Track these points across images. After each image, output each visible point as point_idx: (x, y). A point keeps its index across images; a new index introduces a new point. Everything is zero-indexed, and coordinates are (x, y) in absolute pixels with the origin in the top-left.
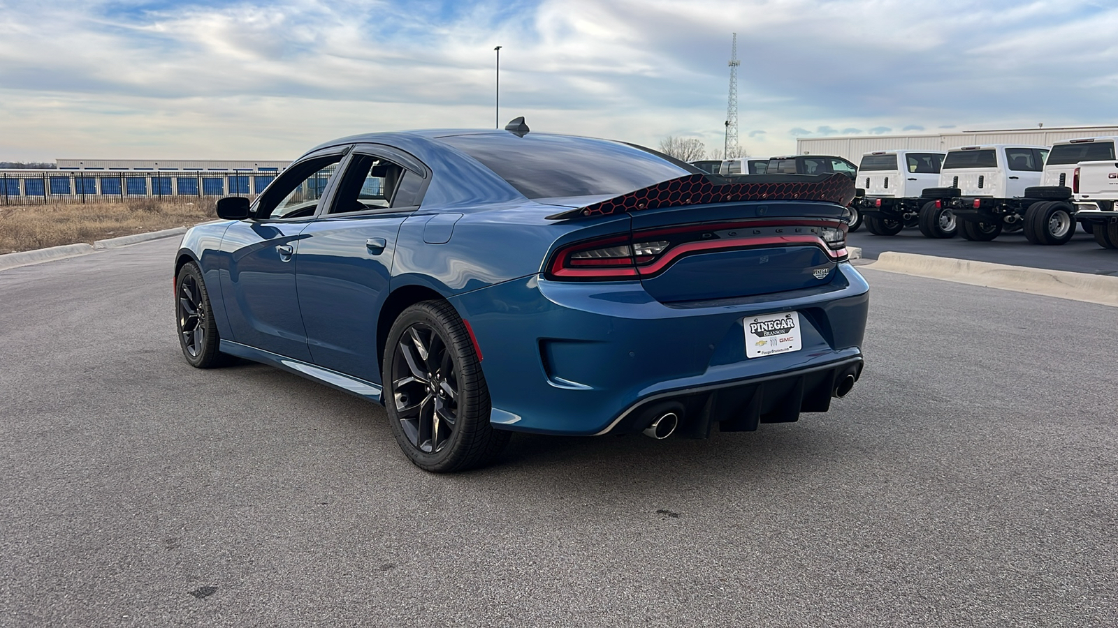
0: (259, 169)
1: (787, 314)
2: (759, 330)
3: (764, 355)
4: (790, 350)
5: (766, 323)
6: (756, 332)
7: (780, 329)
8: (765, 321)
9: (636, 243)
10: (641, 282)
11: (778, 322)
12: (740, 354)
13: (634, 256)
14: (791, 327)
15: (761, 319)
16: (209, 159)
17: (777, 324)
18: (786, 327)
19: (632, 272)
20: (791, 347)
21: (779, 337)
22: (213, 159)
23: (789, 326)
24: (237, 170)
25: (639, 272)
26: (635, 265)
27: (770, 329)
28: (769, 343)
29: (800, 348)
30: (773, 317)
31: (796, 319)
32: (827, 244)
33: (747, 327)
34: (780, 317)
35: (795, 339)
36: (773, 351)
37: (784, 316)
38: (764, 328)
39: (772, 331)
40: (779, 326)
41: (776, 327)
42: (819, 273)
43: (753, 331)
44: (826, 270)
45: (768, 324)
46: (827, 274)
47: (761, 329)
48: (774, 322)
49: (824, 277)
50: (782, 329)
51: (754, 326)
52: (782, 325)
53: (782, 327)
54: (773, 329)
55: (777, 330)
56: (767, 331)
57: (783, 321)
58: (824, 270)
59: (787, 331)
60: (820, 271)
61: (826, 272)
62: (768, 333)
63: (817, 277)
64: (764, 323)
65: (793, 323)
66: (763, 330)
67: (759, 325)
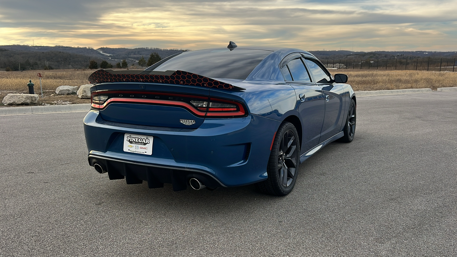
2: (131, 140)
3: (131, 152)
4: (145, 154)
5: (135, 138)
6: (129, 141)
7: (141, 142)
10: (100, 111)
11: (141, 139)
12: (120, 149)
14: (148, 143)
15: (132, 136)
17: (140, 140)
18: (145, 142)
20: (146, 152)
21: (140, 146)
23: (146, 142)
25: (99, 107)
27: (136, 141)
28: (134, 147)
29: (151, 154)
30: (139, 137)
31: (151, 140)
32: (196, 108)
33: (126, 138)
34: (143, 137)
35: (148, 150)
36: (136, 151)
37: (145, 137)
38: (133, 140)
39: (137, 142)
40: (141, 141)
41: (140, 141)
42: (185, 121)
43: (128, 140)
44: (192, 121)
45: (136, 139)
46: (193, 123)
47: (132, 140)
48: (139, 139)
49: (191, 124)
50: (143, 143)
51: (129, 138)
52: (143, 141)
53: (142, 142)
54: (138, 141)
55: (140, 142)
56: (134, 142)
57: (144, 139)
58: (190, 121)
59: (145, 144)
60: (186, 121)
61: (192, 122)
62: (135, 143)
63: (184, 124)
64: (134, 138)
65: (149, 141)
66: (133, 141)
67: (131, 138)
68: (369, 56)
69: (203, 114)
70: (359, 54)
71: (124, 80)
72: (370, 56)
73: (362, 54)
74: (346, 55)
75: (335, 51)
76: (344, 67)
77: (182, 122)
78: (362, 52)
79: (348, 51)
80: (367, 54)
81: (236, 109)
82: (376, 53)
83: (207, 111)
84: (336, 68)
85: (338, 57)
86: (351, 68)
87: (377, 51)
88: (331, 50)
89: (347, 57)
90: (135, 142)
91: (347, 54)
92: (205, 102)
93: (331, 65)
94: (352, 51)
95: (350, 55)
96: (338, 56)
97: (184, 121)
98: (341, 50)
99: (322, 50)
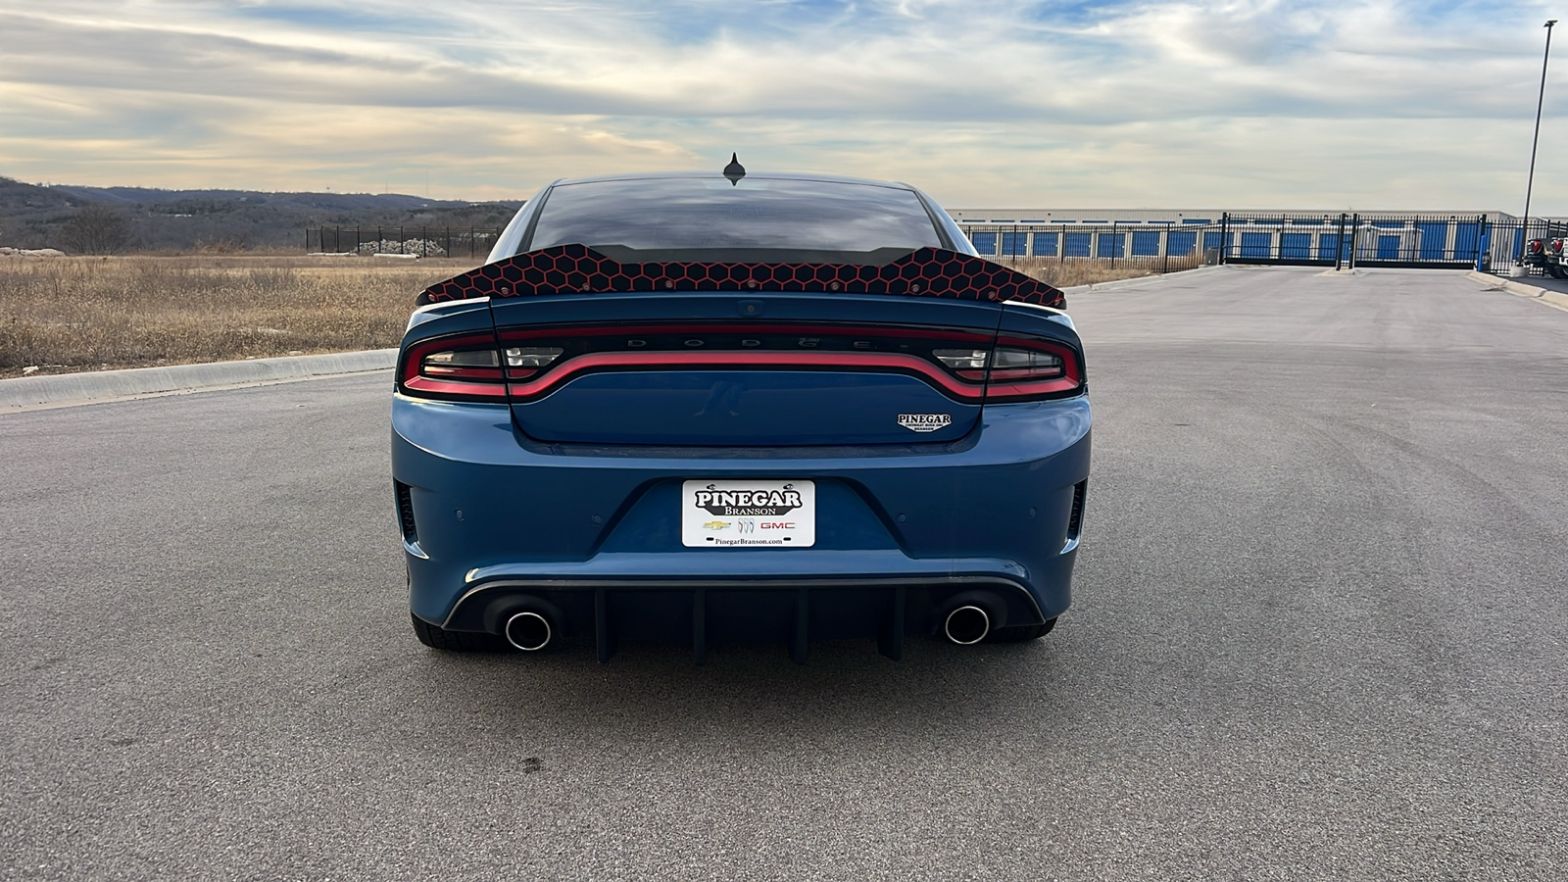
0: (1184, 221)
1: (786, 483)
2: (716, 503)
3: (719, 545)
4: (786, 544)
5: (734, 495)
6: (708, 506)
7: (765, 506)
8: (727, 492)
9: (510, 347)
10: (511, 407)
11: (764, 495)
12: (670, 537)
13: (504, 366)
14: (793, 506)
15: (720, 486)
16: (1142, 208)
17: (760, 498)
18: (780, 503)
19: (498, 390)
20: (789, 539)
21: (758, 520)
22: (1148, 208)
23: (788, 504)
24: (1169, 223)
25: (507, 392)
26: (504, 381)
27: (741, 504)
28: (735, 526)
29: (811, 542)
30: (754, 486)
31: (808, 492)
32: (952, 372)
33: (689, 494)
34: (769, 487)
35: (800, 526)
36: (742, 541)
37: (779, 487)
38: (726, 502)
39: (745, 508)
40: (764, 501)
41: (757, 503)
42: (916, 421)
43: (702, 503)
44: (941, 417)
45: (737, 497)
46: (944, 425)
47: (720, 502)
48: (753, 494)
49: (935, 428)
50: (770, 507)
51: (705, 497)
52: (772, 501)
53: (770, 504)
54: (750, 504)
55: (758, 507)
56: (733, 507)
57: (775, 495)
58: (935, 417)
59: (782, 511)
60: (921, 419)
61: (939, 421)
62: (736, 511)
63: (913, 428)
64: (729, 494)
65: (798, 499)
66: (724, 504)
67: (716, 495)
68: (486, 218)
69: (976, 392)
70: (450, 209)
71: (669, 285)
72: (490, 214)
73: (462, 209)
74: (408, 211)
75: (368, 194)
76: (439, 251)
77: (904, 423)
78: (460, 202)
79: (413, 197)
80: (477, 209)
81: (1057, 370)
82: (505, 205)
83: (986, 382)
84: (414, 256)
85: (382, 217)
86: (466, 255)
87: (506, 200)
88: (352, 193)
89: (412, 216)
90: (736, 507)
91: (412, 208)
92: (975, 351)
93: (390, 243)
94: (426, 197)
95: (422, 211)
96: (381, 214)
97: (913, 418)
98: (390, 193)
99: (321, 192)
